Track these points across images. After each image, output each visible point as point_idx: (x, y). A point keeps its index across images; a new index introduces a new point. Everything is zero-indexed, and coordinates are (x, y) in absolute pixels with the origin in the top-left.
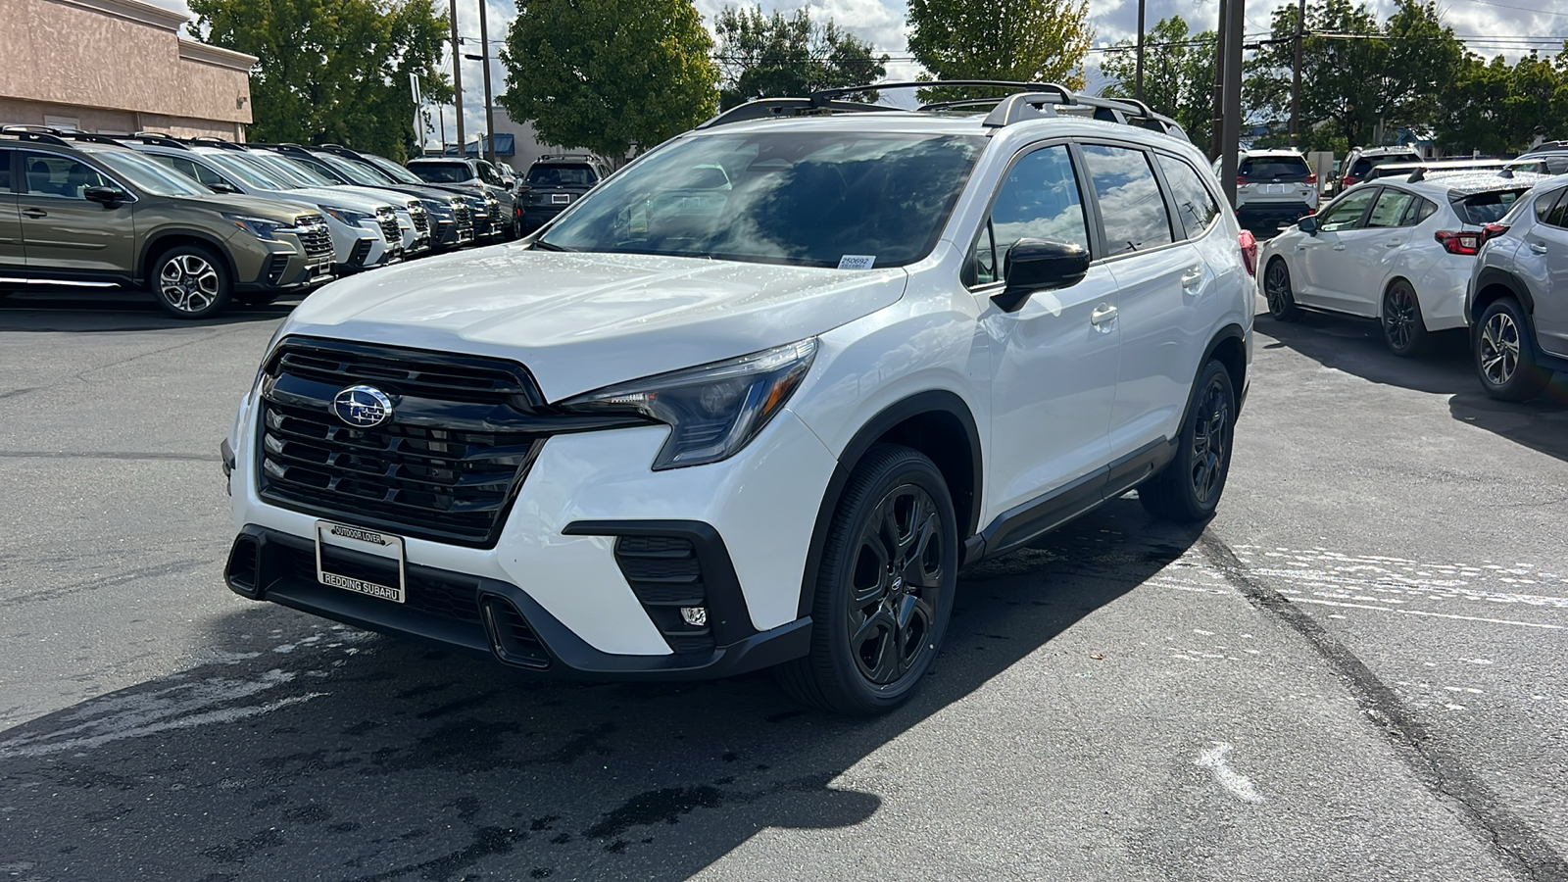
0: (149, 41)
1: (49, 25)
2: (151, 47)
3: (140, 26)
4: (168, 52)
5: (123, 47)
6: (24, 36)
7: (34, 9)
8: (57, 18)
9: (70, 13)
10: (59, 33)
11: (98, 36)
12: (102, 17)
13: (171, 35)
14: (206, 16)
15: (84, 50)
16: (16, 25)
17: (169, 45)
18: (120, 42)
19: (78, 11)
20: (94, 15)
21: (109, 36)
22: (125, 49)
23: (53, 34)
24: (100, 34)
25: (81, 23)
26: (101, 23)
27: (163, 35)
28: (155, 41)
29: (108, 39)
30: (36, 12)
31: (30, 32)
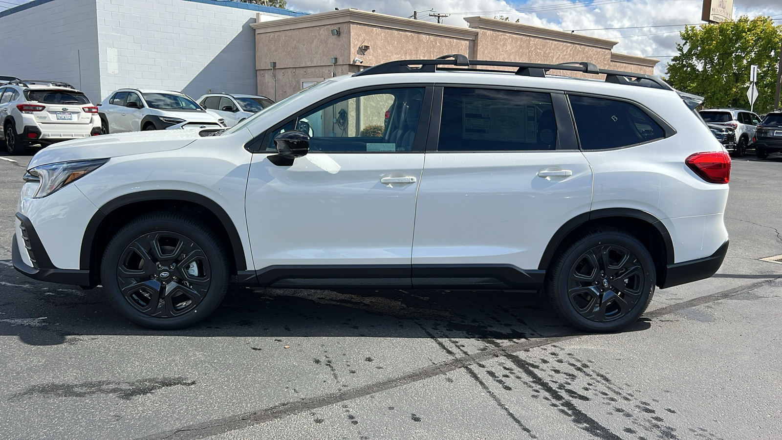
0: (594, 54)
1: (540, 49)
2: (594, 57)
3: (590, 48)
4: (604, 58)
5: (578, 57)
6: (526, 55)
7: (533, 42)
8: (544, 46)
9: (552, 43)
10: (544, 52)
11: (565, 53)
12: (569, 44)
13: (607, 51)
14: (688, 41)
15: (556, 59)
16: (522, 50)
17: (605, 55)
18: (577, 55)
19: (556, 42)
20: (565, 44)
21: (571, 53)
22: (579, 58)
23: (541, 53)
24: (567, 52)
25: (557, 48)
26: (568, 47)
27: (602, 51)
28: (597, 54)
29: (570, 54)
30: (534, 44)
31: (529, 52)
